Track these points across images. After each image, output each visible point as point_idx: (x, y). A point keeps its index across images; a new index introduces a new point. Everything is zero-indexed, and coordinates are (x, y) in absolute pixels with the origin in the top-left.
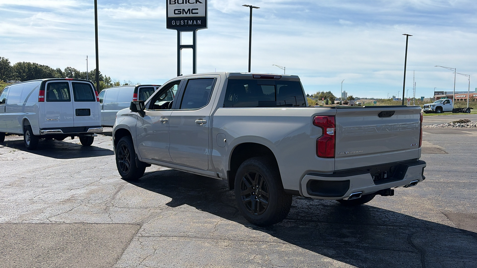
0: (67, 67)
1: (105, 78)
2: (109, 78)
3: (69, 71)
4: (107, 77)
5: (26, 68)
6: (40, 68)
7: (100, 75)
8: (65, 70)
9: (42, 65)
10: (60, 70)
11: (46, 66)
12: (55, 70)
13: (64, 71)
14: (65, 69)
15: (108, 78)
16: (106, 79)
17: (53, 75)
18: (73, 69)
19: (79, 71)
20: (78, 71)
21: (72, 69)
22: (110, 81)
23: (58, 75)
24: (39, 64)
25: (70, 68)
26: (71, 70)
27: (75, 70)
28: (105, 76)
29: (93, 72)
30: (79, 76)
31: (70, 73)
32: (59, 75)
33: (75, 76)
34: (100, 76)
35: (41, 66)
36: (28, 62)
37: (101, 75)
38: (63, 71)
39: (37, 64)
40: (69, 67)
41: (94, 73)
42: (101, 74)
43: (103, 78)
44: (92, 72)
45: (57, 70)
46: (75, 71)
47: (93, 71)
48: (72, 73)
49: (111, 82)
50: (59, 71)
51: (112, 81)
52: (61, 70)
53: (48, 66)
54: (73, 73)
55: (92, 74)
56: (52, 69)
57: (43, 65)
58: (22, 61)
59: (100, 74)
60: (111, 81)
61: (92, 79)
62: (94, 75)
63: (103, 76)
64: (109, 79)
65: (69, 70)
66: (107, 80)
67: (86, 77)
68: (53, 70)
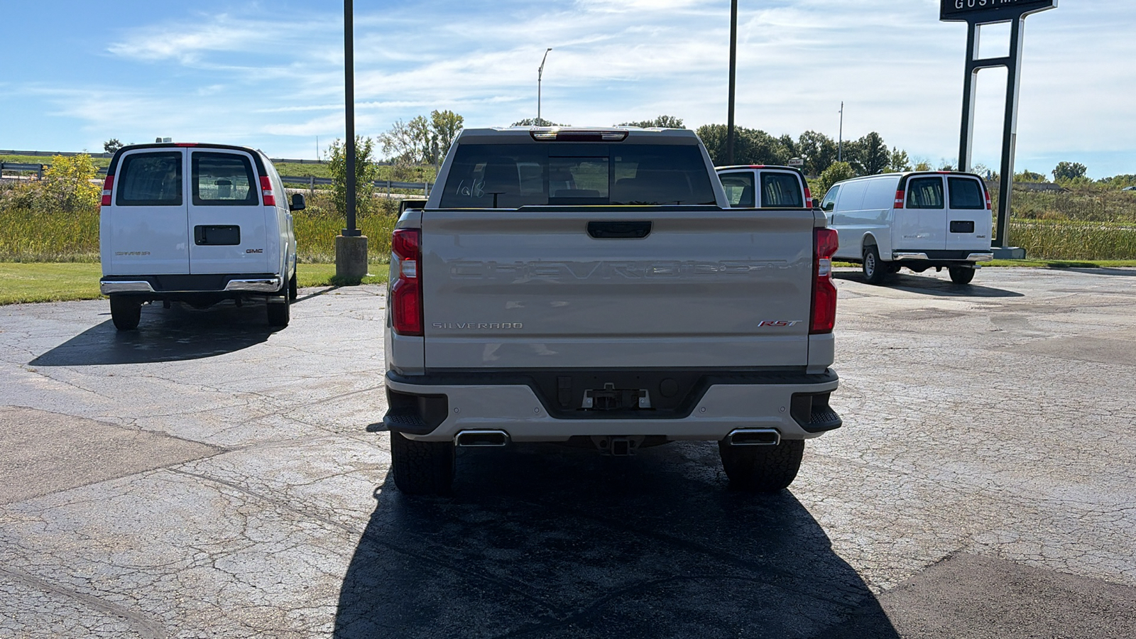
0: (804, 132)
1: (892, 154)
2: (904, 153)
3: (810, 141)
4: (898, 152)
5: (716, 138)
6: (745, 136)
7: (881, 147)
8: (800, 139)
9: (751, 130)
10: (789, 139)
11: (759, 132)
12: (778, 138)
13: (798, 141)
14: (801, 136)
15: (900, 154)
16: (896, 157)
17: (772, 150)
18: (818, 135)
19: (832, 141)
20: (830, 140)
21: (816, 136)
22: (905, 160)
23: (782, 150)
24: (743, 128)
25: (813, 132)
26: (813, 137)
27: (823, 137)
28: (895, 150)
29: (865, 140)
30: (832, 150)
31: (810, 145)
32: (784, 151)
33: (822, 150)
34: (881, 149)
35: (748, 130)
36: (721, 125)
37: (884, 146)
38: (795, 140)
39: (741, 128)
40: (810, 131)
41: (867, 143)
42: (883, 144)
43: (888, 153)
44: (862, 142)
45: (783, 140)
46: (823, 139)
47: (865, 138)
48: (815, 145)
49: (908, 165)
50: (787, 141)
51: (910, 162)
52: (792, 139)
53: (762, 132)
54: (818, 144)
55: (861, 146)
56: (769, 137)
57: (753, 130)
58: (709, 124)
59: (880, 145)
60: (907, 161)
61: (862, 157)
62: (866, 148)
63: (890, 149)
64: (904, 157)
65: (809, 139)
66: (898, 159)
67: (847, 154)
68: (772, 141)
